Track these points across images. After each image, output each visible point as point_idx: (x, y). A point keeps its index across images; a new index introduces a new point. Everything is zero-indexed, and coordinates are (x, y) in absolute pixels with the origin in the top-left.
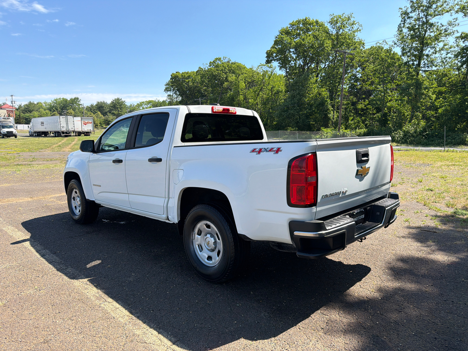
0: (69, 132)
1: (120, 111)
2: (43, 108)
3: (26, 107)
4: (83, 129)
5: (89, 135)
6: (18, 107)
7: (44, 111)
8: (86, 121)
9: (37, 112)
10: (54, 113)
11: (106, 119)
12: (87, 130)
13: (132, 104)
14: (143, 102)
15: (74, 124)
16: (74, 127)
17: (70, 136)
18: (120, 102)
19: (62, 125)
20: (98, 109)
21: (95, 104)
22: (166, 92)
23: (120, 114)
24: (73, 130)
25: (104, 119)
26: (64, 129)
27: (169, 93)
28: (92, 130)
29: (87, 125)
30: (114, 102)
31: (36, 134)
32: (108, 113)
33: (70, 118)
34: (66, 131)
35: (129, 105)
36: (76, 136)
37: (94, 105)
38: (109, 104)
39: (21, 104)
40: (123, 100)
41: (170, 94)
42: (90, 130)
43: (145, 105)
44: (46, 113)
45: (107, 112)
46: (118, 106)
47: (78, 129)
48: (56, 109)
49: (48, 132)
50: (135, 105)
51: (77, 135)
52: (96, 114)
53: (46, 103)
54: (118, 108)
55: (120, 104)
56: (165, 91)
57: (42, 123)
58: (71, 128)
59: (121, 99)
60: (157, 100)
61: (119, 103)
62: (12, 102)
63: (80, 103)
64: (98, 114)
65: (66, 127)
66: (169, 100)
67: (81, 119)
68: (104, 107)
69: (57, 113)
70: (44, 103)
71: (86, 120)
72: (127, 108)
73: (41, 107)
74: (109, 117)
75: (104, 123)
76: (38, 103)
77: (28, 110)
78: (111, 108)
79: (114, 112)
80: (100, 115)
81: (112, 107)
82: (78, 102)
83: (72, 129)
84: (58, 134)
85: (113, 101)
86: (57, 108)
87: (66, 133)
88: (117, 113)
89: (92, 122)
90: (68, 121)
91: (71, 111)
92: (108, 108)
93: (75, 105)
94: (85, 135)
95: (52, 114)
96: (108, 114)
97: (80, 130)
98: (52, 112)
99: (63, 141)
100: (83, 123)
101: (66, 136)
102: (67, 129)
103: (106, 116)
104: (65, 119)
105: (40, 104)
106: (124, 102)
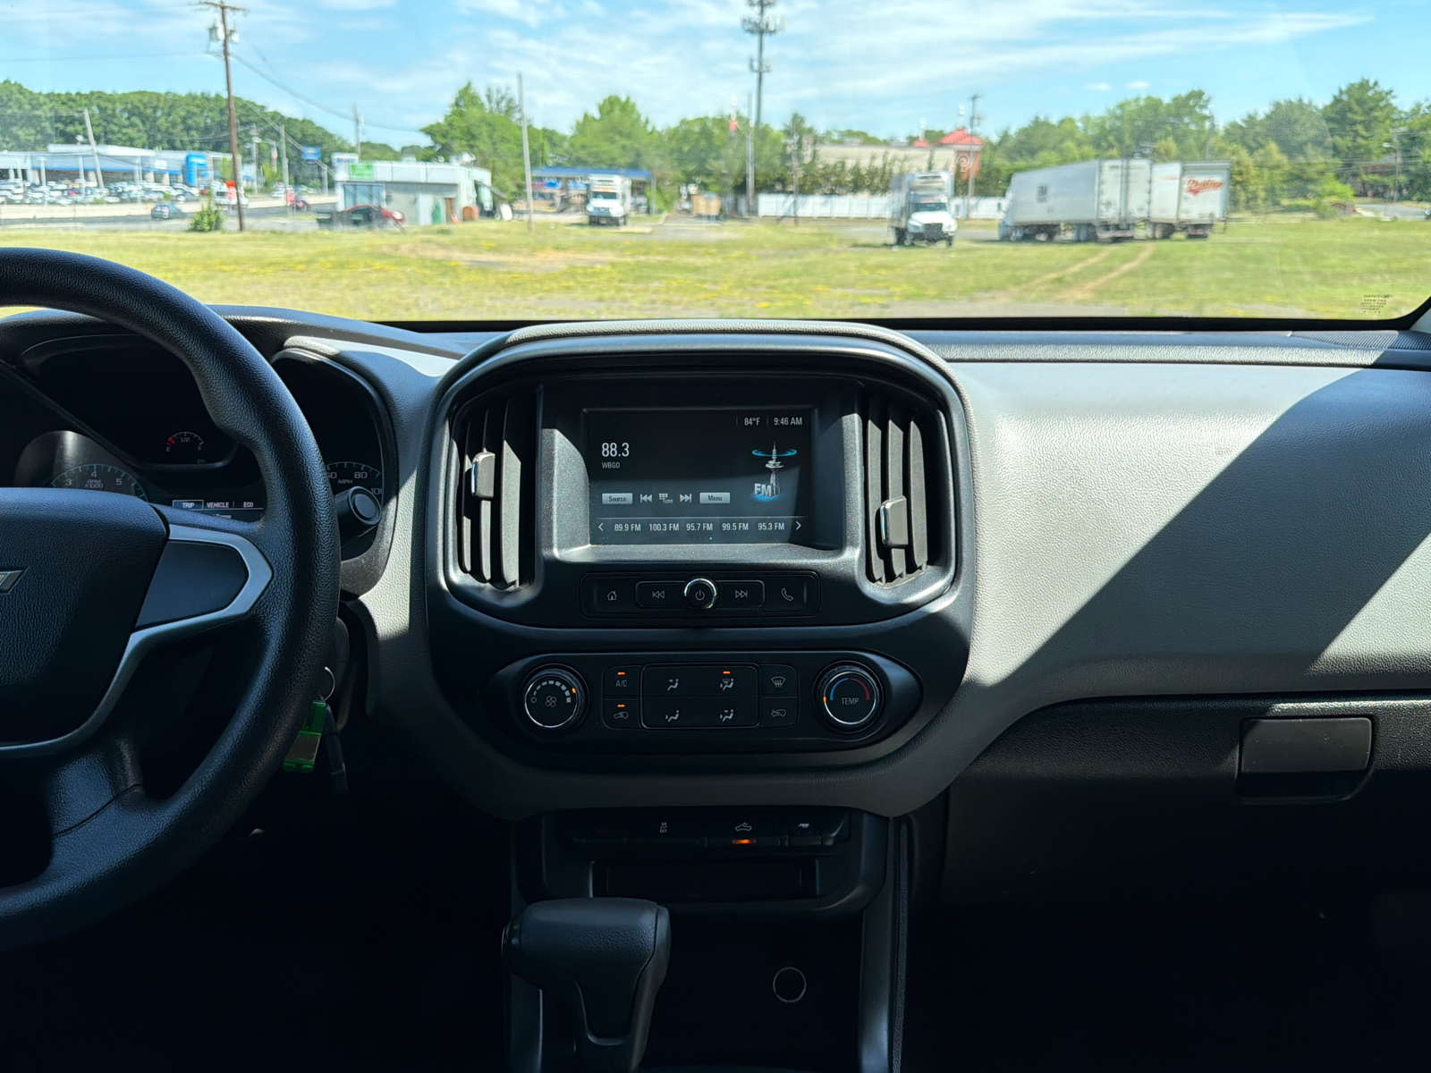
0: (1129, 225)
1: (1364, 133)
2: (1073, 139)
3: (1023, 138)
4: (1184, 212)
5: (1204, 237)
7: (1076, 149)
8: (1196, 179)
9: (1054, 153)
10: (1108, 154)
11: (1295, 171)
12: (1196, 216)
13: (1422, 101)
15: (1150, 192)
16: (1149, 203)
17: (1131, 239)
18: (1369, 97)
19: (1104, 198)
20: (1274, 131)
21: (1263, 111)
23: (1358, 147)
24: (1144, 215)
25: (1289, 173)
26: (1110, 214)
28: (1218, 214)
29: (1201, 194)
30: (1345, 97)
31: (1019, 234)
32: (1310, 145)
33: (1139, 167)
34: (1117, 221)
35: (1407, 109)
36: (1154, 238)
38: (1318, 110)
40: (1384, 87)
42: (1212, 215)
45: (1305, 143)
46: (1356, 113)
47: (1164, 211)
48: (1118, 140)
49: (1059, 225)
51: (1158, 235)
52: (1262, 152)
53: (1088, 118)
54: (1355, 123)
55: (1366, 107)
57: (1043, 191)
58: (1137, 207)
61: (1360, 102)
62: (972, 119)
63: (1205, 112)
64: (1266, 154)
65: (1119, 205)
67: (1184, 171)
68: (1296, 121)
70: (1081, 121)
71: (1201, 176)
72: (1394, 120)
73: (1071, 135)
74: (1309, 165)
75: (1285, 190)
76: (1062, 122)
77: (1026, 149)
78: (1324, 123)
79: (1337, 140)
80: (1275, 154)
81: (1331, 120)
82: (1202, 107)
83: (1141, 209)
84: (1088, 232)
85: (1341, 92)
86: (1123, 134)
87: (1117, 227)
88: (1350, 144)
89: (1224, 185)
90: (1131, 178)
92: (1311, 127)
93: (1187, 120)
94: (1191, 237)
96: (1309, 149)
97: (1170, 215)
99: (1093, 260)
100: (1186, 186)
101: (1116, 240)
102: (1120, 214)
103: (1301, 159)
104: (1118, 172)
105: (1067, 126)
106: (1389, 96)
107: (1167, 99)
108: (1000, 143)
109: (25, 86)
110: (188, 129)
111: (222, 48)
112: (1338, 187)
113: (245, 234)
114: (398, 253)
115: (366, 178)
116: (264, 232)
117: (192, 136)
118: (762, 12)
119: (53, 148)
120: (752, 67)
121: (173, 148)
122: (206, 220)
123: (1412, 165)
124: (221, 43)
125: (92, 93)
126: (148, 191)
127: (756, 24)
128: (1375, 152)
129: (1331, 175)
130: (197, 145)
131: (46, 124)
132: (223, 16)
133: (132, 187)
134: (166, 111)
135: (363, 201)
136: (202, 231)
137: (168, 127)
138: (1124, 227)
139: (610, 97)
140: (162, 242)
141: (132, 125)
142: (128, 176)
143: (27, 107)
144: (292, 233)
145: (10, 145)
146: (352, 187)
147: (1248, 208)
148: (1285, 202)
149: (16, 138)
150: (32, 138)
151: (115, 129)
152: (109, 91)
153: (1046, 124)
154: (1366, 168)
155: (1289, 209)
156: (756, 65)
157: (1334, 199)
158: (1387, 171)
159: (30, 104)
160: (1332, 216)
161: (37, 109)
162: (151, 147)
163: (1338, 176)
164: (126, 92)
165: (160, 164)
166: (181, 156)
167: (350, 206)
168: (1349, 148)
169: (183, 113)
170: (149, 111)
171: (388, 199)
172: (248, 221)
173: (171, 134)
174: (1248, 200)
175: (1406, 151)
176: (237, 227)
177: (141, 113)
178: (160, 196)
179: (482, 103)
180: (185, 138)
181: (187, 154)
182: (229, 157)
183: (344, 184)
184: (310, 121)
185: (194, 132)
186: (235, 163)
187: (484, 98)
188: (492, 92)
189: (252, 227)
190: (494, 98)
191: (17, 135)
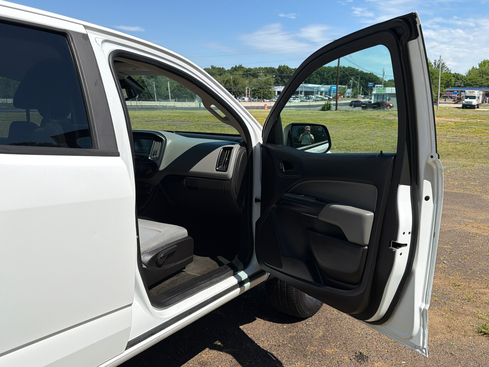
109: (289, 67)
110: (333, 78)
113: (337, 111)
115: (382, 93)
116: (343, 111)
117: (334, 80)
121: (328, 84)
122: (326, 107)
126: (317, 97)
130: (335, 83)
133: (314, 97)
134: (327, 72)
135: (379, 101)
136: (325, 110)
137: (327, 77)
140: (312, 114)
141: (317, 77)
142: (312, 93)
143: (288, 73)
144: (351, 111)
145: (282, 84)
146: (377, 96)
151: (312, 79)
159: (289, 72)
161: (291, 74)
162: (321, 84)
165: (322, 89)
166: (329, 86)
167: (376, 102)
169: (332, 73)
170: (322, 73)
171: (389, 100)
172: (338, 107)
173: (328, 79)
176: (335, 109)
177: (320, 73)
178: (321, 99)
179: (432, 66)
180: (331, 81)
181: (331, 86)
182: (344, 86)
183: (375, 95)
184: (372, 74)
185: (335, 79)
186: (345, 88)
187: (433, 64)
188: (436, 61)
189: (339, 109)
190: (437, 63)
191: (285, 81)
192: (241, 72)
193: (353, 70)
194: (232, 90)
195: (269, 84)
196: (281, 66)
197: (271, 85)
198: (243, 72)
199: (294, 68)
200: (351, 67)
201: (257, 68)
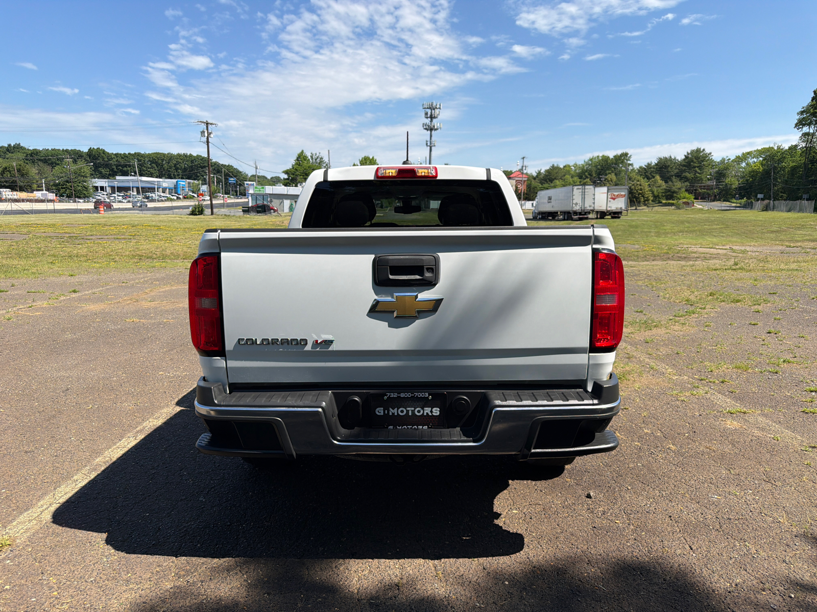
0: (586, 213)
1: (699, 171)
2: (569, 174)
3: (547, 174)
4: (609, 207)
5: (619, 218)
6: (536, 174)
7: (571, 179)
8: (615, 193)
9: (561, 181)
10: (585, 181)
11: (667, 188)
12: (615, 209)
13: (725, 157)
14: (748, 153)
15: (594, 199)
16: (594, 203)
17: (587, 218)
18: (701, 156)
19: (574, 202)
20: (659, 171)
21: (654, 161)
22: (798, 129)
23: (697, 178)
24: (592, 208)
25: (665, 189)
26: (577, 208)
27: (806, 129)
28: (624, 208)
29: (616, 200)
30: (690, 156)
31: (541, 216)
32: (674, 177)
33: (589, 188)
34: (580, 211)
35: (718, 160)
36: (597, 218)
37: (652, 165)
38: (679, 161)
39: (541, 170)
40: (707, 151)
41: (808, 131)
42: (621, 208)
43: (753, 158)
44: (573, 181)
45: (672, 176)
46: (695, 163)
47: (601, 207)
48: (590, 175)
49: (557, 213)
50: (732, 160)
51: (599, 217)
52: (653, 179)
53: (576, 165)
54: (695, 167)
55: (699, 160)
56: (795, 127)
57: (550, 198)
58: (588, 206)
59: (704, 150)
60: (776, 146)
61: (697, 158)
62: (523, 166)
63: (629, 162)
64: (655, 181)
65: (581, 204)
66: (804, 145)
67: (609, 190)
68: (669, 166)
69: (589, 181)
70: (573, 166)
71: (616, 192)
72: (713, 166)
73: (568, 172)
74: (674, 186)
75: (664, 196)
76: (565, 167)
77: (548, 179)
78: (681, 167)
79: (687, 175)
80: (659, 181)
81: (684, 166)
82: (627, 160)
83: (590, 206)
84: (568, 216)
85: (688, 153)
86: (592, 172)
87: (580, 214)
88: (693, 176)
89: (626, 196)
90: (586, 193)
91: (613, 176)
92: (676, 169)
93: (621, 166)
94: (613, 218)
95: (582, 183)
96: (674, 179)
97: (603, 208)
98: (582, 180)
100: (609, 197)
101: (580, 219)
102: (582, 207)
103: (670, 183)
104: (581, 191)
105: (568, 168)
106: (710, 156)
107: (611, 157)
108: (537, 176)
109: (107, 150)
110: (177, 169)
111: (206, 140)
112: (687, 195)
113: (213, 216)
114: (284, 224)
115: (261, 192)
116: (222, 215)
117: (179, 172)
118: (431, 121)
119: (118, 178)
120: (427, 144)
121: (170, 177)
122: (197, 210)
123: (721, 185)
124: (206, 137)
125: (135, 153)
126: (160, 196)
127: (428, 126)
128: (704, 179)
129: (683, 190)
130: (180, 176)
131: (115, 167)
132: (207, 127)
133: (153, 195)
134: (167, 161)
135: (260, 202)
136: (196, 215)
137: (168, 168)
138: (584, 213)
139: (365, 157)
141: (152, 167)
142: (152, 190)
143: (106, 159)
144: (233, 216)
145: (98, 176)
146: (255, 196)
147: (645, 205)
148: (664, 202)
149: (101, 173)
150: (108, 173)
151: (145, 169)
152: (143, 153)
153: (558, 168)
154: (700, 187)
155: (666, 205)
156: (429, 144)
157: (684, 200)
158: (709, 188)
159: (108, 158)
160: (683, 208)
161: (110, 161)
162: (160, 178)
163: (686, 190)
164: (150, 153)
165: (165, 185)
166: (174, 181)
167: (254, 204)
168: (692, 178)
169: (175, 162)
170: (160, 161)
171: (271, 201)
172: (215, 210)
173: (169, 171)
174: (645, 201)
175: (717, 180)
176: (210, 213)
177: (156, 162)
178: (166, 198)
179: (309, 160)
180: (175, 173)
181: (176, 180)
182: (196, 182)
183: (252, 195)
184: (231, 166)
185: (179, 170)
186: (199, 185)
187: (309, 157)
188: (313, 155)
189: (216, 212)
190: (314, 157)
191: (101, 171)
192: (21, 156)
193: (204, 160)
194: (18, 185)
195: (82, 176)
196: (93, 148)
197: (86, 177)
198: (25, 155)
199: (114, 153)
200: (201, 156)
201: (48, 149)
